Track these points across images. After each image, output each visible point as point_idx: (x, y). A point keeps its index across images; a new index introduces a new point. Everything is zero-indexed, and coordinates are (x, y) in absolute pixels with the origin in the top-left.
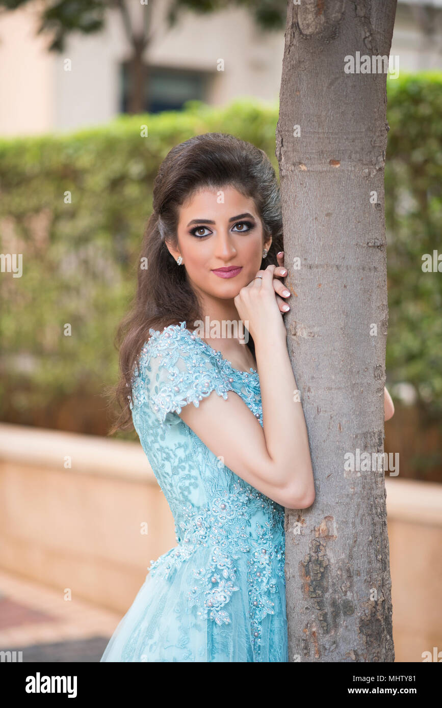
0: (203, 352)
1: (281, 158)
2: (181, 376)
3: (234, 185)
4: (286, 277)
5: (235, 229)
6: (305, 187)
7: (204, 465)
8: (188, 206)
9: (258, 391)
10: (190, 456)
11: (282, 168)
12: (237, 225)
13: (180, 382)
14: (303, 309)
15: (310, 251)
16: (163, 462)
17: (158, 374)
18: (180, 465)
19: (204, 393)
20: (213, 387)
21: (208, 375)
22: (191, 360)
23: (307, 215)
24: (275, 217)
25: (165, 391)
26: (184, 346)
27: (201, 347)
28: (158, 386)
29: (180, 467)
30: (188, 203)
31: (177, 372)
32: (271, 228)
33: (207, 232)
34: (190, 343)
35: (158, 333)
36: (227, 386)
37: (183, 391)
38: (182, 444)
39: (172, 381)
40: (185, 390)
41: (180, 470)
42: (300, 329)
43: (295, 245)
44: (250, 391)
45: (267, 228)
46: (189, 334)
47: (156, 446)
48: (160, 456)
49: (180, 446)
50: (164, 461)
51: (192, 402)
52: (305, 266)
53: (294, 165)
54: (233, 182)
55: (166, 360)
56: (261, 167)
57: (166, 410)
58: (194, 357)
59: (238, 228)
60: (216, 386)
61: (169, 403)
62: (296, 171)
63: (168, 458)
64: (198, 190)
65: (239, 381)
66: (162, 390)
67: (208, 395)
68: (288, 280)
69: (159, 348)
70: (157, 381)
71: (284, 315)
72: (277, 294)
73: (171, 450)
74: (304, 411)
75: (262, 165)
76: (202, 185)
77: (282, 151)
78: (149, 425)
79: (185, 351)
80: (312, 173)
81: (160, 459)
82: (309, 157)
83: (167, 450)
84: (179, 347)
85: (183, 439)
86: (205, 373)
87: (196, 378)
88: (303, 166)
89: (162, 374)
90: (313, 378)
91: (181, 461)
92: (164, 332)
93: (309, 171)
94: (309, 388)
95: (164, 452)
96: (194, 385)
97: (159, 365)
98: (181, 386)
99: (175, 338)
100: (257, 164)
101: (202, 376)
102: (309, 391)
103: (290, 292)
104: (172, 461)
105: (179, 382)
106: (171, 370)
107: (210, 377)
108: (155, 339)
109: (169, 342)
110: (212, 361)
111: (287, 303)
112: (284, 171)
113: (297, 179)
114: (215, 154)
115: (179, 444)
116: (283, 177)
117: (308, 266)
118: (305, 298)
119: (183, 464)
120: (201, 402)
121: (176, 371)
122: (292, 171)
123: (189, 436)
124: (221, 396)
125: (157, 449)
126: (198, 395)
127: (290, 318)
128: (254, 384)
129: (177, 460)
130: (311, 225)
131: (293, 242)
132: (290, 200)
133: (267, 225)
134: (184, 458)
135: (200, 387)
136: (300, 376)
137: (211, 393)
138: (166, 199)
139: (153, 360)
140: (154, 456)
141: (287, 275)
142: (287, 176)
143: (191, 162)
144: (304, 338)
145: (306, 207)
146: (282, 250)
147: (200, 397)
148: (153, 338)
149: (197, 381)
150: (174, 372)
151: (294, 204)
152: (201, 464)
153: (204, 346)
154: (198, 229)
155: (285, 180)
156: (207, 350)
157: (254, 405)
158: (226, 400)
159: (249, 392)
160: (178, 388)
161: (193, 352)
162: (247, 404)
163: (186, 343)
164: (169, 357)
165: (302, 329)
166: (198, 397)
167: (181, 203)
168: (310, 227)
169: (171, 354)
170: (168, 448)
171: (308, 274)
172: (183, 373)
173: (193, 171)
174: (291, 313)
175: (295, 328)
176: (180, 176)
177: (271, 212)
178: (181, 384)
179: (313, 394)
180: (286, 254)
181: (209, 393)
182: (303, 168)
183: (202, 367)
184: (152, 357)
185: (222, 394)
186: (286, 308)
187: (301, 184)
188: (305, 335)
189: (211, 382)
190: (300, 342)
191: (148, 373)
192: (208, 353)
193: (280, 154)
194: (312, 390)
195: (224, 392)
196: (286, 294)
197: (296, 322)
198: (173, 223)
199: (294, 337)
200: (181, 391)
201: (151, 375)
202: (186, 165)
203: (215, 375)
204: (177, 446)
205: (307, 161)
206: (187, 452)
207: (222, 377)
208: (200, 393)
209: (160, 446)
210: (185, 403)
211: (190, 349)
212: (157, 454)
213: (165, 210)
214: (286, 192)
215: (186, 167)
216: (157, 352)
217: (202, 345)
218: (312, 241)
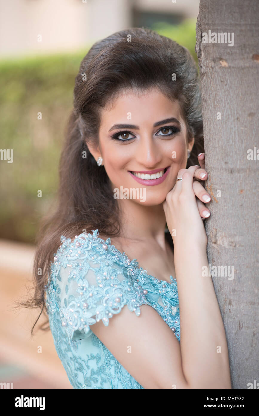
0: (116, 263)
1: (201, 54)
2: (90, 289)
3: (159, 87)
4: (207, 180)
5: (161, 133)
6: (226, 85)
7: (116, 379)
8: (111, 109)
9: (176, 302)
10: (102, 368)
11: (202, 65)
12: (162, 129)
13: (90, 297)
14: (224, 216)
15: (231, 154)
16: (76, 372)
17: (67, 286)
18: (92, 377)
19: (114, 309)
20: (125, 301)
21: (120, 288)
22: (101, 272)
23: (228, 115)
24: (198, 118)
25: (73, 306)
26: (95, 257)
27: (114, 257)
28: (67, 299)
29: (92, 379)
30: (111, 106)
31: (87, 286)
32: (195, 129)
33: (130, 137)
34: (101, 253)
35: (69, 240)
36: (140, 299)
37: (92, 308)
38: (95, 355)
39: (82, 295)
40: (94, 306)
41: (92, 382)
42: (220, 238)
43: (215, 147)
44: (167, 302)
45: (191, 130)
46: (101, 243)
47: (70, 355)
48: (73, 366)
49: (92, 357)
50: (77, 370)
51: (101, 320)
52: (226, 170)
53: (214, 60)
54: (158, 84)
55: (76, 272)
56: (186, 66)
57: (74, 327)
58: (105, 269)
59: (162, 132)
60: (128, 301)
61: (77, 321)
62: (217, 67)
63: (80, 369)
64: (122, 93)
65: (156, 292)
66: (71, 304)
67: (118, 311)
68: (208, 184)
69: (69, 258)
70: (66, 292)
71: (205, 221)
72: (197, 198)
73: (84, 361)
74: (224, 324)
75: (187, 65)
76: (125, 88)
77: (201, 46)
78: (63, 333)
79: (95, 262)
80: (233, 70)
81: (73, 368)
82: (231, 53)
83: (79, 360)
84: (90, 258)
85: (95, 351)
86: (116, 287)
87: (107, 292)
88: (224, 61)
89: (71, 285)
90: (234, 290)
91: (93, 373)
92: (76, 240)
93: (230, 67)
94: (230, 300)
95: (77, 362)
96: (104, 300)
97: (69, 277)
98: (91, 301)
99: (86, 248)
100: (182, 64)
101: (114, 289)
102: (230, 304)
103: (210, 196)
104: (85, 372)
105: (88, 296)
106: (80, 283)
107: (122, 291)
108: (66, 248)
109: (79, 252)
110: (125, 272)
111: (207, 208)
112: (204, 67)
113: (217, 76)
114: (139, 53)
115: (92, 355)
116: (203, 74)
117: (228, 170)
118: (225, 205)
119: (96, 376)
120: (111, 320)
121: (85, 284)
122: (212, 67)
123: (102, 347)
124: (134, 312)
125: (70, 358)
126: (107, 312)
127: (210, 223)
128: (171, 295)
129: (89, 372)
130: (233, 126)
131: (213, 144)
132: (210, 99)
133: (191, 127)
134: (97, 371)
135: (110, 303)
136: (220, 287)
137: (122, 309)
138: (87, 100)
139: (63, 271)
140: (68, 364)
141: (207, 178)
142: (207, 73)
143: (114, 63)
144: (225, 247)
145: (227, 106)
146: (203, 151)
147: (110, 314)
148: (64, 246)
149: (108, 295)
150: (84, 285)
151: (214, 103)
152: (113, 377)
153: (116, 256)
154: (121, 133)
155: (205, 78)
156: (120, 260)
157: (170, 318)
158: (140, 316)
159: (165, 303)
160: (87, 304)
161: (104, 263)
162: (162, 317)
163: (98, 253)
164: (78, 268)
165: (222, 238)
166: (108, 314)
167: (103, 105)
168: (231, 129)
169: (81, 265)
170: (80, 358)
171: (229, 179)
172: (93, 287)
173: (116, 72)
174: (212, 220)
175: (216, 236)
176: (101, 77)
177: (195, 114)
178: (91, 299)
179: (234, 308)
180: (206, 156)
181: (120, 309)
182: (224, 64)
183: (114, 279)
184: (62, 266)
185: (135, 309)
186: (206, 215)
187: (222, 81)
188: (226, 244)
189: (123, 296)
190: (220, 251)
191: (58, 282)
192: (121, 263)
193: (200, 50)
194: (233, 303)
195: (136, 308)
196: (207, 199)
197: (216, 229)
198: (95, 125)
199: (214, 245)
200: (90, 307)
201: (62, 285)
202: (109, 66)
203: (127, 288)
204: (90, 357)
205: (227, 57)
206: (100, 364)
207: (134, 289)
208: (110, 309)
209: (73, 356)
210: (93, 321)
211: (101, 260)
212: (70, 363)
213: (86, 112)
214: (206, 90)
215: (109, 68)
216: (66, 262)
217: (115, 255)
218: (233, 144)
